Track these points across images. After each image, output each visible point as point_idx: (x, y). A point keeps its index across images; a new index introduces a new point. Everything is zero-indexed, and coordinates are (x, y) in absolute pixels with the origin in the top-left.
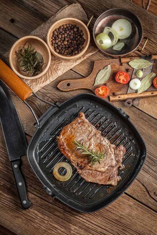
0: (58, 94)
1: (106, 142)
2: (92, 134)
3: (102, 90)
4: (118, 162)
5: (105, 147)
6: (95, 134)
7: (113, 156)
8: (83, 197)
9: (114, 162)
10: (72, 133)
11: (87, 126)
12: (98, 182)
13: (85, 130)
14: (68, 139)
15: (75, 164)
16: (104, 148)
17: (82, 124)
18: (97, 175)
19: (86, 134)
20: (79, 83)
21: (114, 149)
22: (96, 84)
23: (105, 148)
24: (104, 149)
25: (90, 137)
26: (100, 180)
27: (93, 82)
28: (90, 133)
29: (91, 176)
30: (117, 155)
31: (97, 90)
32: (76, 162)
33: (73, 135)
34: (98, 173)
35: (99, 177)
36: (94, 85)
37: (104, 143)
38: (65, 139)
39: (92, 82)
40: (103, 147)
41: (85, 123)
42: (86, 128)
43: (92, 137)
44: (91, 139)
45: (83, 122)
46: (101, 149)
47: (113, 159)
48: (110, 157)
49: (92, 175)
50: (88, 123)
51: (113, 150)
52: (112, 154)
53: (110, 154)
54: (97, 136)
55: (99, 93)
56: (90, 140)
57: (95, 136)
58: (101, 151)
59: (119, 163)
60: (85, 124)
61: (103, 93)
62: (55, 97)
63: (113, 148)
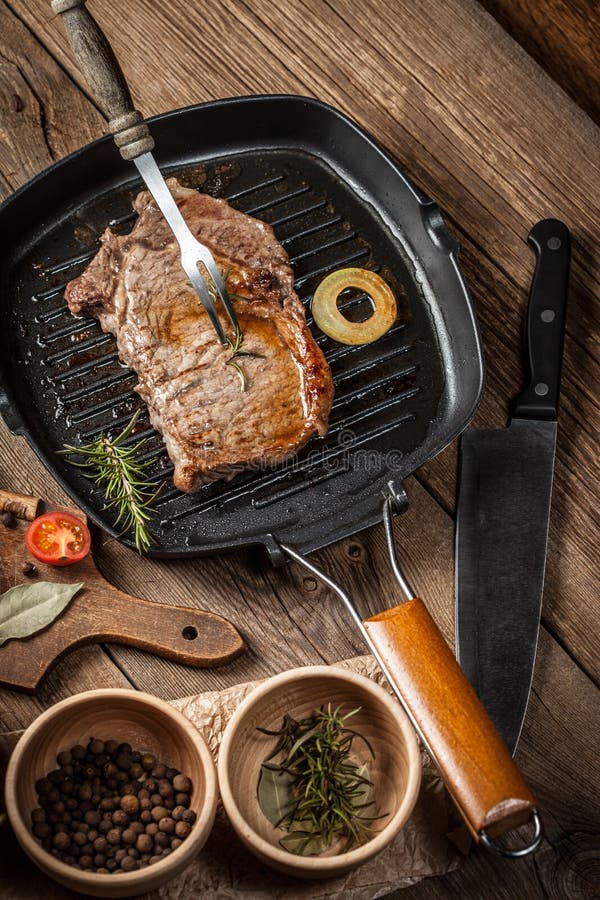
0: (251, 624)
1: (132, 341)
2: (172, 386)
3: (56, 545)
4: (116, 256)
5: (145, 323)
6: (164, 378)
7: (128, 278)
8: (310, 190)
9: (133, 256)
10: (257, 422)
11: (180, 422)
12: (227, 211)
13: (197, 412)
14: (284, 406)
15: (290, 304)
16: (149, 320)
17: (200, 437)
18: (220, 237)
19: (199, 395)
20: (140, 624)
21: (110, 299)
22: (71, 589)
23: (146, 318)
24: (152, 316)
25: (192, 376)
26: (216, 213)
27: (78, 603)
28: (179, 395)
29: (245, 242)
30: (108, 279)
31: (74, 554)
32: (286, 310)
33: (257, 415)
34: (213, 241)
35: (215, 227)
36: (79, 586)
37: (142, 339)
38: (293, 412)
39: (86, 605)
40: (154, 324)
41: (183, 438)
42: (191, 417)
43: (182, 374)
44: (188, 370)
45: (192, 444)
46: (162, 320)
47: (133, 267)
48: (139, 279)
49: (239, 243)
50: (173, 435)
51: (118, 302)
52: (127, 287)
53: (135, 291)
54: (160, 370)
55: (72, 538)
56: (196, 368)
57: (166, 374)
58: (165, 312)
59: (112, 247)
60: (187, 433)
61: (56, 530)
62: (270, 614)
63: (113, 306)
